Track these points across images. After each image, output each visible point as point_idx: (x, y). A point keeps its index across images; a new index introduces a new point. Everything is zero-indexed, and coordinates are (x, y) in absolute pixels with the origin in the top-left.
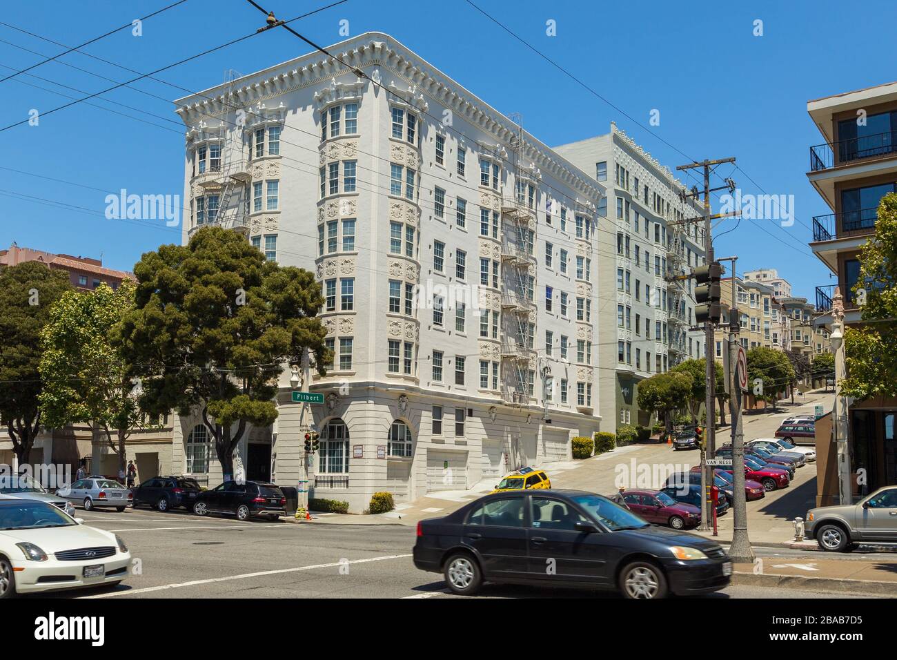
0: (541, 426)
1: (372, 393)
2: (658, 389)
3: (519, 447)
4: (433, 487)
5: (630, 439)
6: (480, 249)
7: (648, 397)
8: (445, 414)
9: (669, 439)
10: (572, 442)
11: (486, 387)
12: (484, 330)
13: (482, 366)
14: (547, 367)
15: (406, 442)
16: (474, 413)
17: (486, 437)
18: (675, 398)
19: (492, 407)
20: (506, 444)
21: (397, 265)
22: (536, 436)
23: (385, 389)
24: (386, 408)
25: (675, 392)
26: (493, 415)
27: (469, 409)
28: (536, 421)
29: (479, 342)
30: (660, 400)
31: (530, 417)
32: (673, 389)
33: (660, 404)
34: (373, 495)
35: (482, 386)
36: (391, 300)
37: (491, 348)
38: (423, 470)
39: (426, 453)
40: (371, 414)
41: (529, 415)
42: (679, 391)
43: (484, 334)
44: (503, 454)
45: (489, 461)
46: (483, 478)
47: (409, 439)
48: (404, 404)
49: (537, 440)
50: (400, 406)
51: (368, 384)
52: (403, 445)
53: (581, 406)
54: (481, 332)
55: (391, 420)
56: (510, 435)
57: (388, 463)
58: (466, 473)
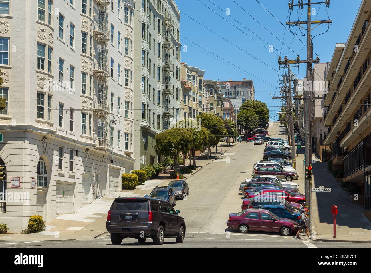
0: (109, 165)
1: (28, 135)
2: (172, 140)
3: (99, 181)
4: (58, 211)
5: (151, 175)
6: (82, 24)
7: (165, 145)
8: (65, 154)
9: (178, 176)
10: (123, 177)
11: (85, 133)
12: (84, 89)
13: (83, 117)
14: (112, 121)
15: (45, 175)
16: (79, 154)
17: (84, 172)
18: (183, 146)
19: (87, 150)
20: (93, 178)
21: (43, 31)
22: (106, 172)
23: (35, 132)
24: (35, 147)
25: (183, 142)
26: (88, 155)
27: (76, 150)
28: (106, 161)
29: (81, 98)
30: (174, 148)
31: (104, 157)
32: (182, 140)
33: (173, 150)
34: (29, 218)
35: (83, 133)
36: (39, 58)
37: (89, 103)
38: (54, 198)
39: (55, 184)
40: (27, 152)
41: (104, 156)
42: (185, 141)
43: (84, 92)
44: (91, 186)
45: (84, 191)
46: (83, 204)
47: (46, 173)
48: (45, 145)
49: (106, 175)
50: (43, 146)
51: (25, 127)
52: (43, 177)
53: (126, 151)
54: (82, 90)
55: (39, 158)
56: (95, 172)
57: (37, 192)
58: (74, 200)
